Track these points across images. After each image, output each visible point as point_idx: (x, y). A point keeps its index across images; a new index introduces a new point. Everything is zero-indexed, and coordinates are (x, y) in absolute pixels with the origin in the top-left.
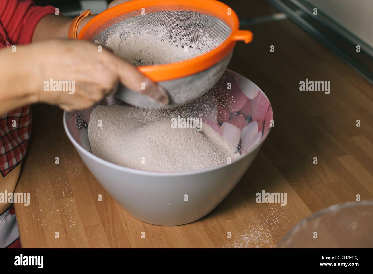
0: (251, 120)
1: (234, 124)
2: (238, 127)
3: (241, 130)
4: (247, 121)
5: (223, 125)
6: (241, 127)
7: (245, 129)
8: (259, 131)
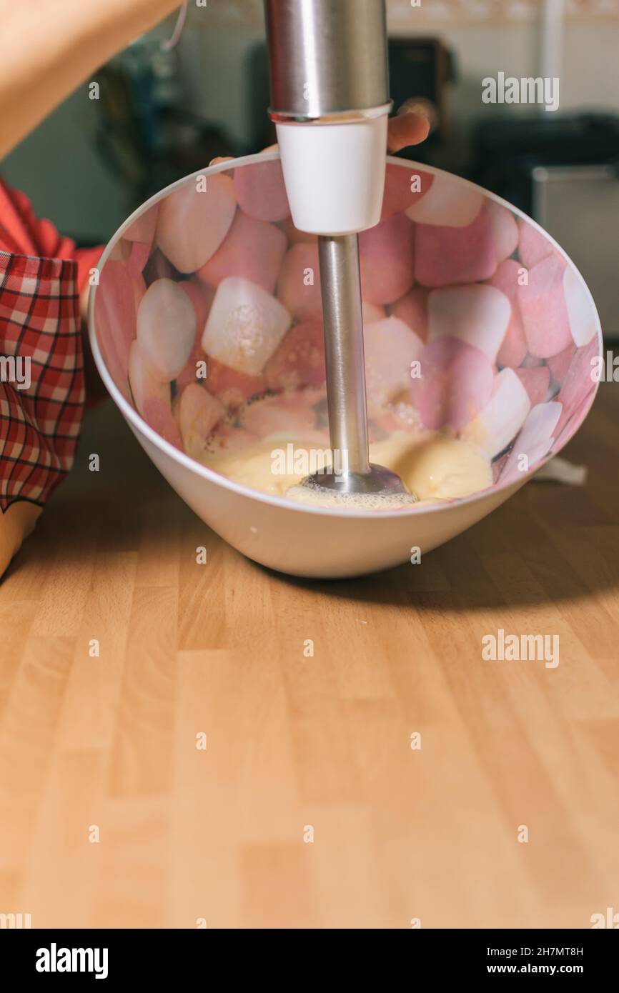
0: (556, 397)
1: (525, 384)
2: (530, 395)
3: (533, 405)
4: (549, 394)
5: (503, 372)
6: (534, 400)
7: (540, 407)
8: (552, 436)
